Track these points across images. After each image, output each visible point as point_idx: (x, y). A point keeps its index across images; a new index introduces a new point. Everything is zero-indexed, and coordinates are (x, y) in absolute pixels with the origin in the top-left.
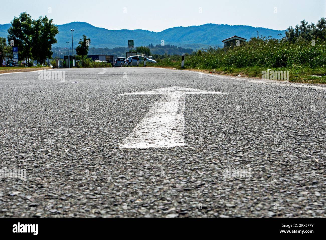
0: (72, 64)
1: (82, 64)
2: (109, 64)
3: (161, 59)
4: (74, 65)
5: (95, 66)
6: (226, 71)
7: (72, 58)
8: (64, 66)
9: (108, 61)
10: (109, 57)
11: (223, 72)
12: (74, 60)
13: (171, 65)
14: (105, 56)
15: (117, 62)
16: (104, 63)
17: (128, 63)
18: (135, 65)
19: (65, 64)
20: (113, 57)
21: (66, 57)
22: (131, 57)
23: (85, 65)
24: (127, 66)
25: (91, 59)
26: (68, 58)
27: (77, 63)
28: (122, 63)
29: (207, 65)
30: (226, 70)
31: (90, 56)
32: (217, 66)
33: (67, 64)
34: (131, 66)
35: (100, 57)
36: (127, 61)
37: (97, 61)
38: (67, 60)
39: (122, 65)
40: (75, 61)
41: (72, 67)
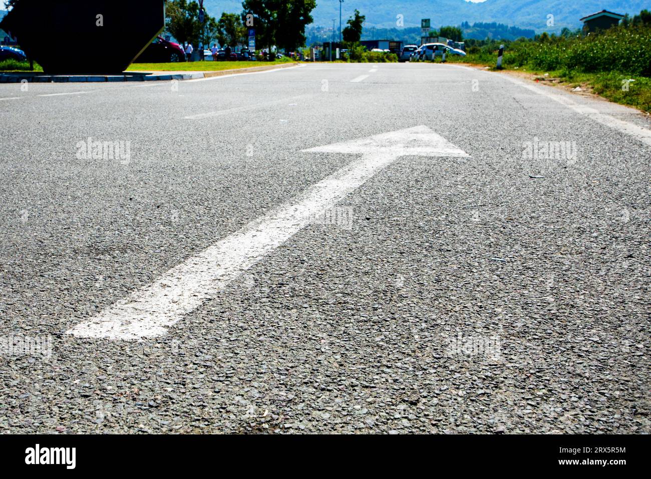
0: (334, 55)
1: (350, 55)
2: (393, 55)
3: (480, 46)
4: (338, 56)
5: (371, 60)
6: (564, 78)
7: (335, 45)
8: (323, 58)
9: (392, 50)
10: (395, 44)
11: (558, 80)
12: (337, 50)
13: (485, 60)
14: (388, 43)
15: (405, 52)
16: (385, 53)
17: (419, 56)
18: (429, 59)
19: (325, 55)
20: (401, 45)
21: (326, 45)
22: (424, 45)
23: (355, 58)
24: (418, 61)
25: (365, 47)
26: (328, 46)
27: (343, 53)
28: (411, 55)
29: (539, 65)
30: (564, 75)
31: (364, 43)
32: (556, 67)
33: (327, 56)
34: (423, 61)
35: (380, 44)
36: (418, 52)
37: (375, 50)
38: (327, 49)
39: (411, 58)
40: (340, 50)
41: (334, 59)
